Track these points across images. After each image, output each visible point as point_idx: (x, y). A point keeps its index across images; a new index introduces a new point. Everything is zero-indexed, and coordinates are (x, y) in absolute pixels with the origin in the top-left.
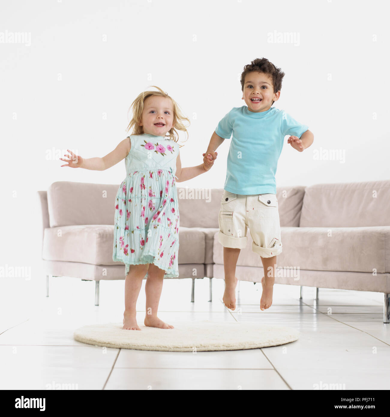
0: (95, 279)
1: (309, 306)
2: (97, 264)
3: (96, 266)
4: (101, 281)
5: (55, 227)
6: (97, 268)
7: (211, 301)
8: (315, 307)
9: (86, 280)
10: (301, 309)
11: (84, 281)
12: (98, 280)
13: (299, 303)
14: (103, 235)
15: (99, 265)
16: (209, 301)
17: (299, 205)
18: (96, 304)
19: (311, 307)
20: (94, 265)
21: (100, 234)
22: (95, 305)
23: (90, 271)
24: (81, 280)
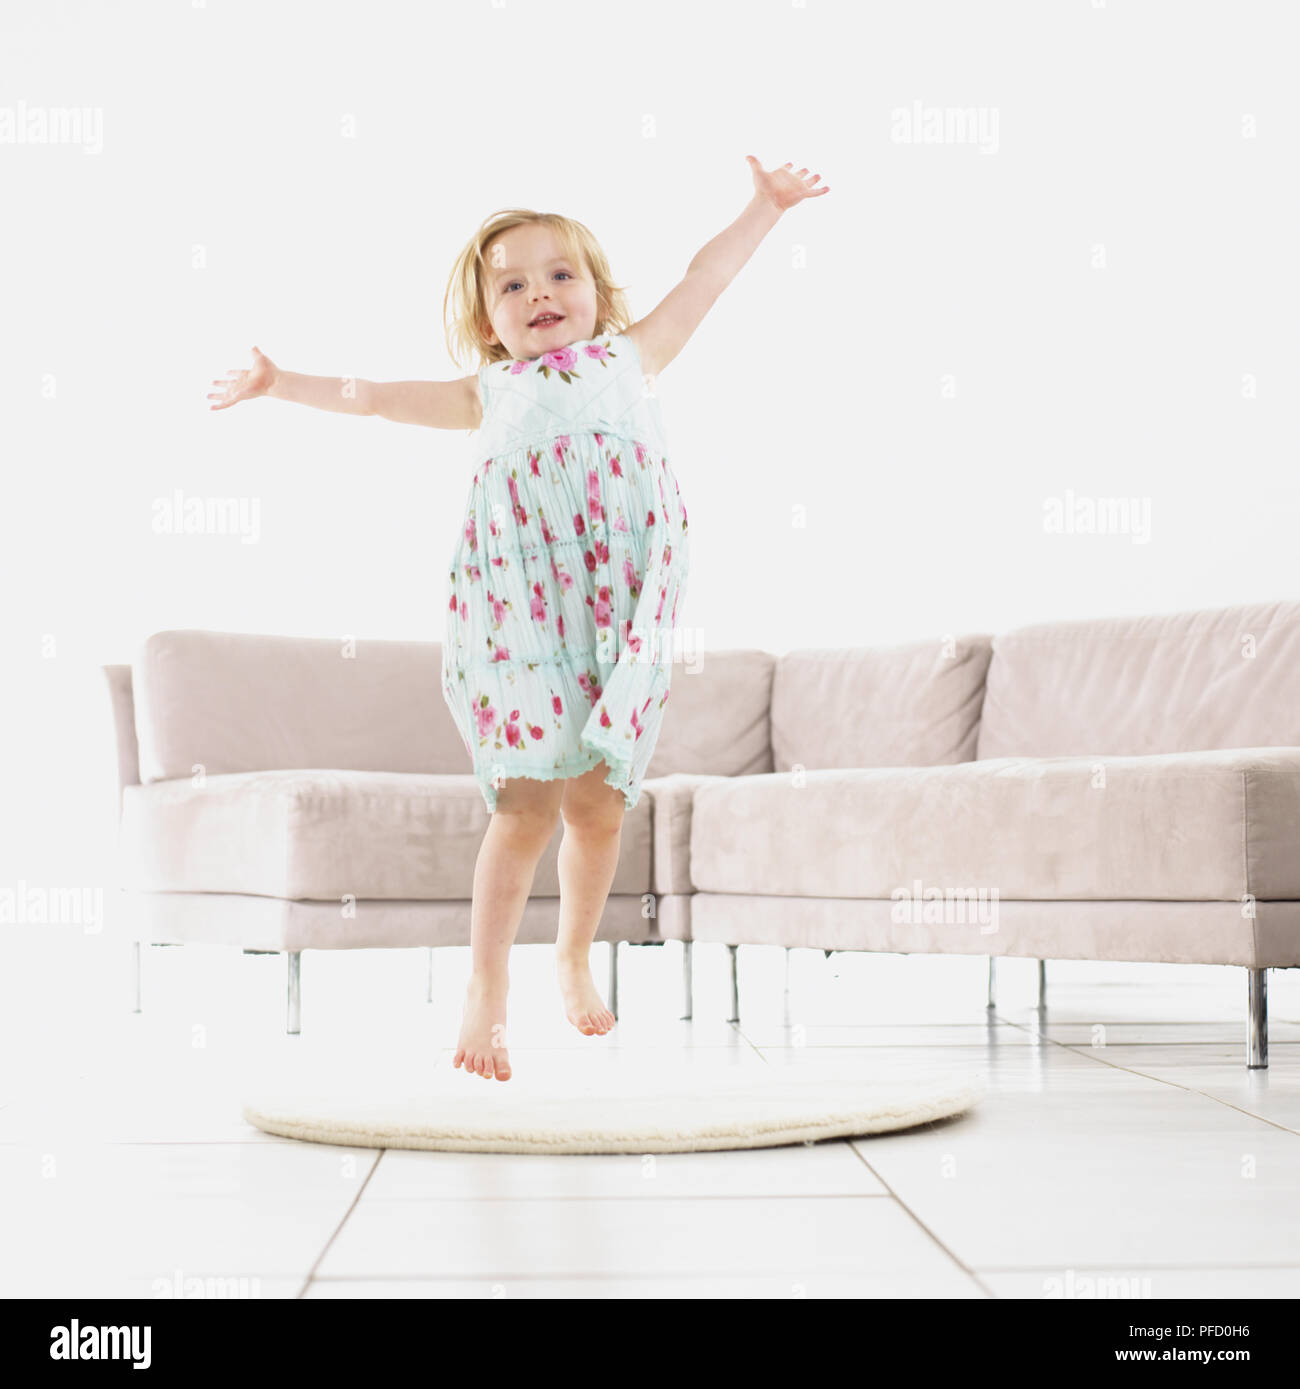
0: (287, 947)
1: (1016, 1026)
2: (291, 897)
3: (290, 904)
4: (304, 954)
5: (157, 781)
6: (291, 909)
7: (689, 1018)
8: (1035, 1028)
9: (257, 953)
10: (992, 1035)
11: (252, 955)
12: (296, 950)
13: (984, 1019)
14: (310, 800)
15: (297, 898)
16: (682, 1019)
17: (975, 701)
18: (290, 1030)
19: (1025, 1030)
20: (283, 899)
21: (299, 798)
22: (288, 1033)
23: (271, 923)
24: (242, 952)
